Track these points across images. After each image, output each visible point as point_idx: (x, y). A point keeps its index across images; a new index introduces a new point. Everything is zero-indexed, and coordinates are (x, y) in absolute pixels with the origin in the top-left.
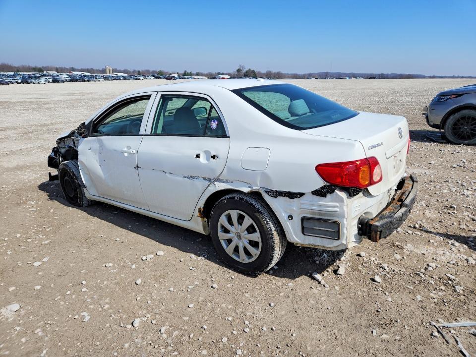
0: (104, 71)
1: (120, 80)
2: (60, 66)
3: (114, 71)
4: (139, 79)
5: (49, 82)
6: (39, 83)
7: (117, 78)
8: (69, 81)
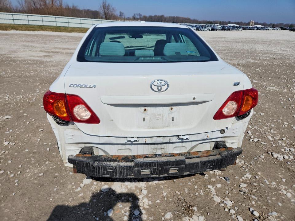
0: (248, 24)
1: (254, 30)
2: (223, 21)
3: (256, 23)
4: (268, 30)
5: (209, 30)
6: (204, 30)
7: (252, 29)
8: (221, 30)
